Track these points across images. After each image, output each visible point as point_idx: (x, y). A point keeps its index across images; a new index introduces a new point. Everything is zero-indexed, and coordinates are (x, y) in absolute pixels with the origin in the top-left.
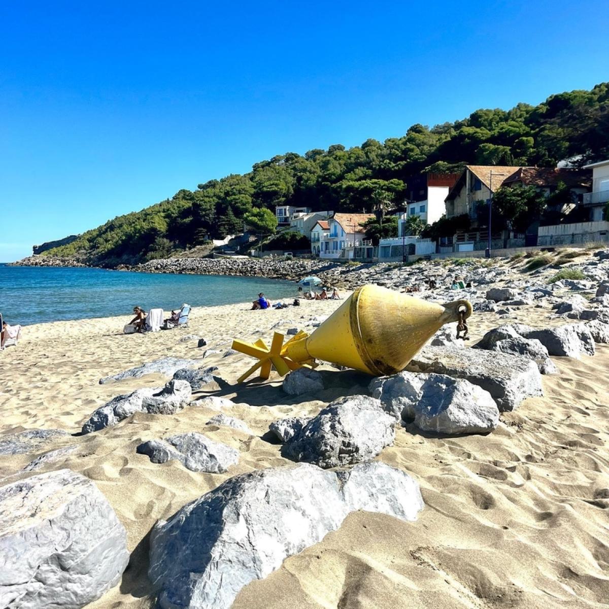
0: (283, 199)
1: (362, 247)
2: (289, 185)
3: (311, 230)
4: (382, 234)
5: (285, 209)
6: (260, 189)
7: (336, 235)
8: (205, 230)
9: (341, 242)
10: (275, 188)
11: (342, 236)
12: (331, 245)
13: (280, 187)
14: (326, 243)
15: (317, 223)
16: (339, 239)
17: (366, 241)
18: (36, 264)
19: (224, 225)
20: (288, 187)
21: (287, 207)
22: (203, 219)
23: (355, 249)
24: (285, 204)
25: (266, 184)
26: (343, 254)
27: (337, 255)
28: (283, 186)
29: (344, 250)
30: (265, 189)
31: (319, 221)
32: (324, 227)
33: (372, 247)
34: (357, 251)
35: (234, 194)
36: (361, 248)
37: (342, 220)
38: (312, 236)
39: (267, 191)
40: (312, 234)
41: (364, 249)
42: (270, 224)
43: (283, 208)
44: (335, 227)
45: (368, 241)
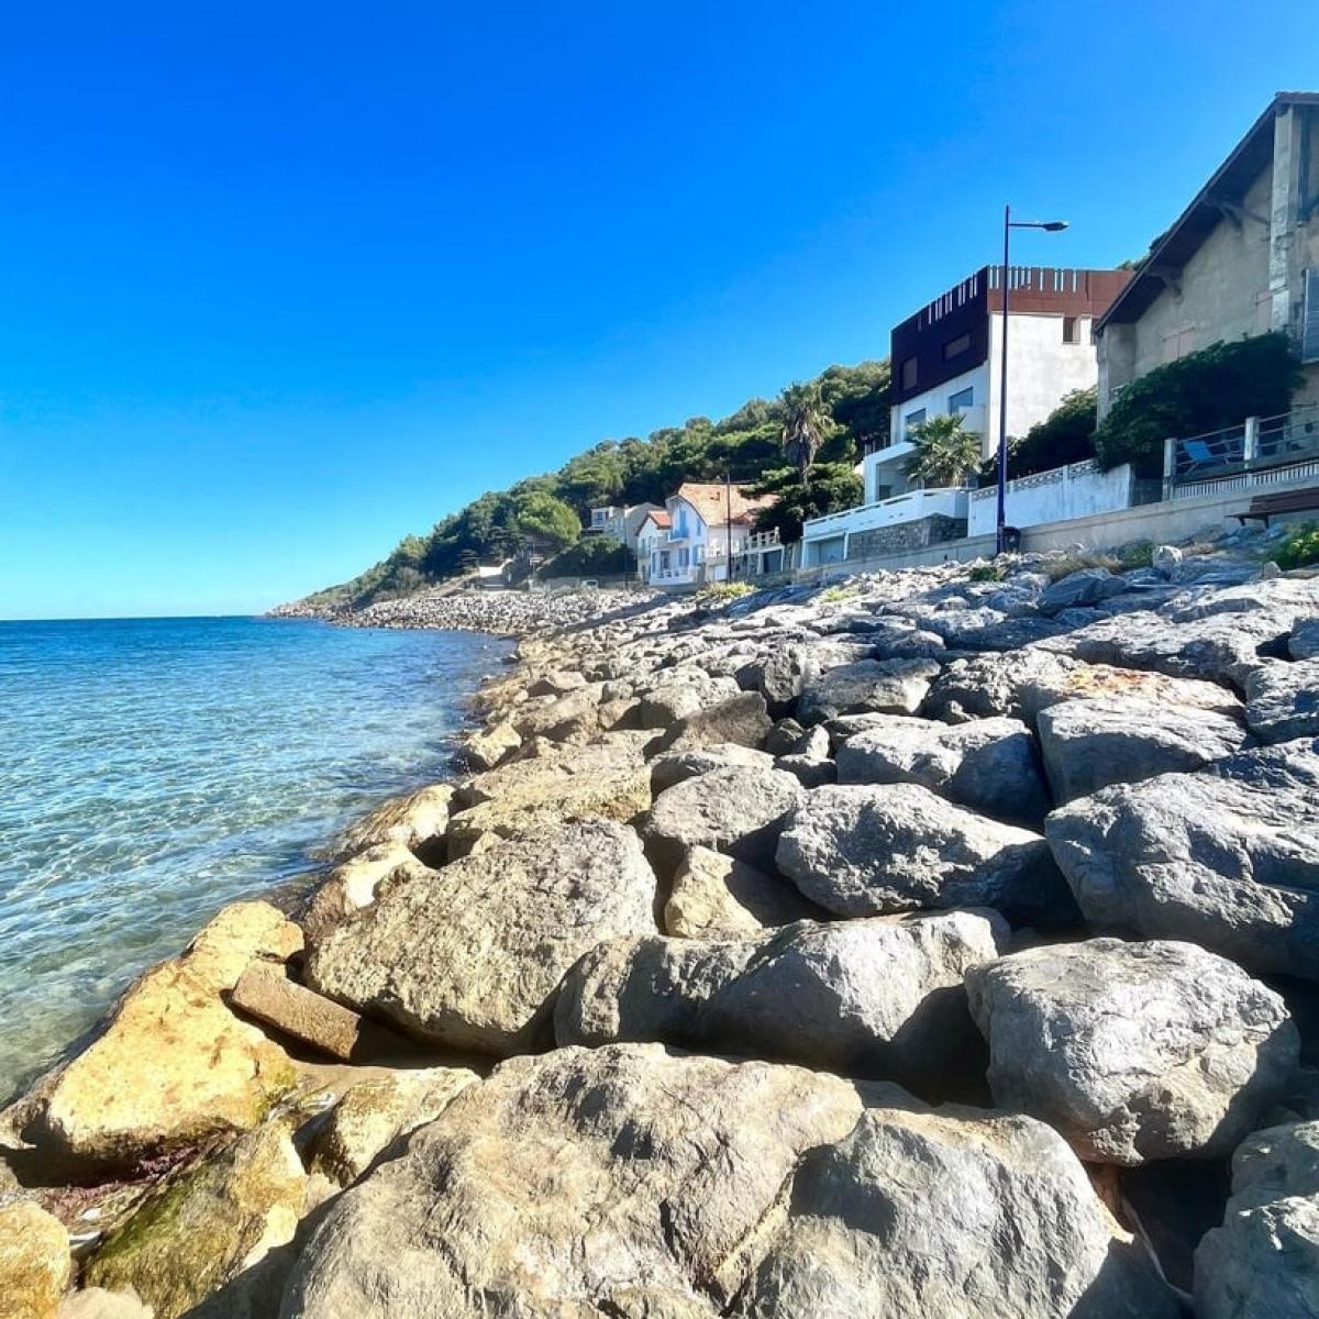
0: (605, 497)
1: (751, 551)
2: (618, 475)
3: (637, 535)
4: (812, 505)
5: (607, 513)
6: (567, 483)
7: (684, 534)
8: (474, 553)
9: (695, 548)
10: (591, 479)
11: (699, 533)
12: (674, 558)
13: (600, 476)
14: (663, 553)
15: (648, 516)
16: (690, 544)
17: (759, 535)
18: (284, 614)
19: (500, 540)
20: (615, 477)
21: (611, 509)
22: (473, 535)
23: (731, 559)
24: (608, 504)
25: (577, 473)
26: (702, 574)
27: (688, 577)
28: (605, 476)
29: (702, 565)
30: (574, 481)
31: (652, 513)
32: (662, 523)
33: (781, 547)
34: (736, 568)
35: (524, 492)
36: (745, 557)
37: (698, 497)
38: (640, 545)
39: (578, 485)
40: (640, 539)
41: (755, 557)
42: (565, 530)
43: (603, 510)
44: (683, 515)
45: (767, 534)
